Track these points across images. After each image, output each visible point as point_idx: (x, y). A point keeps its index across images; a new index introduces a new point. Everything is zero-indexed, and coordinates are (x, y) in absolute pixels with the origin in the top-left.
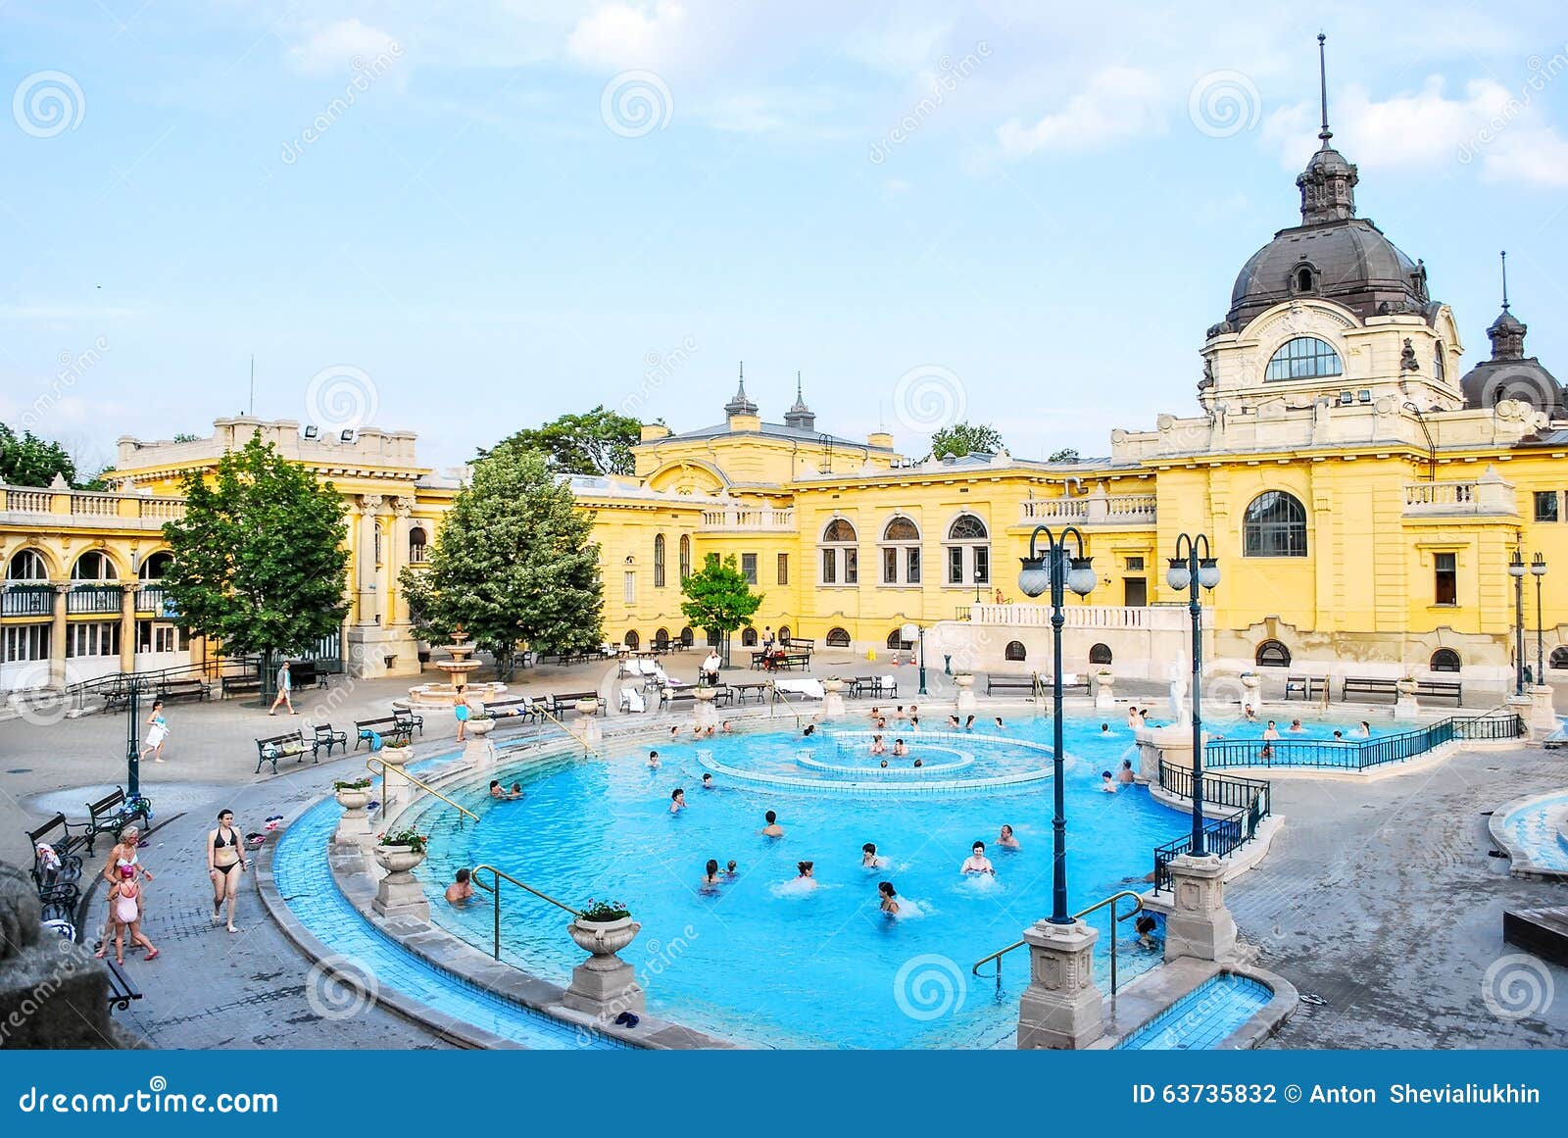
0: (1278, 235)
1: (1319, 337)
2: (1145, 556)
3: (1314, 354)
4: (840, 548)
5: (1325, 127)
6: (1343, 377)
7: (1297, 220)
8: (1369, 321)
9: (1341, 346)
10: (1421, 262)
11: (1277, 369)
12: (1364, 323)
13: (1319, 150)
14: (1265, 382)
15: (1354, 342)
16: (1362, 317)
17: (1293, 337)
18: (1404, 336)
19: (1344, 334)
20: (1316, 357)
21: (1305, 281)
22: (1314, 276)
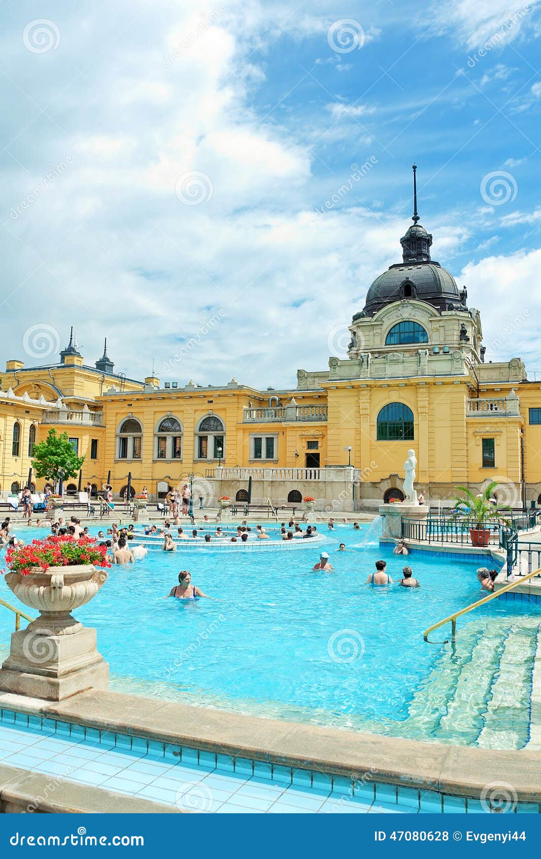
0: (391, 268)
1: (416, 321)
2: (319, 440)
3: (413, 331)
4: (130, 436)
5: (416, 214)
6: (429, 343)
7: (401, 261)
8: (443, 313)
9: (428, 327)
10: (465, 287)
11: (392, 339)
12: (441, 314)
13: (413, 225)
14: (386, 345)
15: (436, 325)
16: (439, 311)
17: (401, 320)
18: (461, 322)
19: (430, 319)
20: (414, 332)
21: (407, 290)
22: (412, 288)
